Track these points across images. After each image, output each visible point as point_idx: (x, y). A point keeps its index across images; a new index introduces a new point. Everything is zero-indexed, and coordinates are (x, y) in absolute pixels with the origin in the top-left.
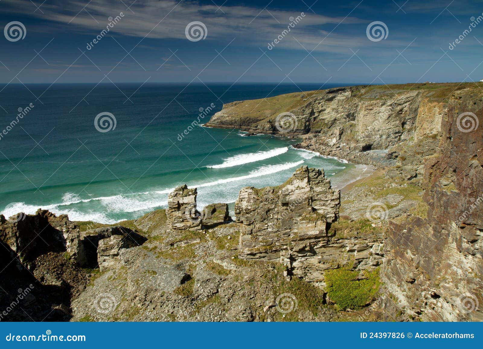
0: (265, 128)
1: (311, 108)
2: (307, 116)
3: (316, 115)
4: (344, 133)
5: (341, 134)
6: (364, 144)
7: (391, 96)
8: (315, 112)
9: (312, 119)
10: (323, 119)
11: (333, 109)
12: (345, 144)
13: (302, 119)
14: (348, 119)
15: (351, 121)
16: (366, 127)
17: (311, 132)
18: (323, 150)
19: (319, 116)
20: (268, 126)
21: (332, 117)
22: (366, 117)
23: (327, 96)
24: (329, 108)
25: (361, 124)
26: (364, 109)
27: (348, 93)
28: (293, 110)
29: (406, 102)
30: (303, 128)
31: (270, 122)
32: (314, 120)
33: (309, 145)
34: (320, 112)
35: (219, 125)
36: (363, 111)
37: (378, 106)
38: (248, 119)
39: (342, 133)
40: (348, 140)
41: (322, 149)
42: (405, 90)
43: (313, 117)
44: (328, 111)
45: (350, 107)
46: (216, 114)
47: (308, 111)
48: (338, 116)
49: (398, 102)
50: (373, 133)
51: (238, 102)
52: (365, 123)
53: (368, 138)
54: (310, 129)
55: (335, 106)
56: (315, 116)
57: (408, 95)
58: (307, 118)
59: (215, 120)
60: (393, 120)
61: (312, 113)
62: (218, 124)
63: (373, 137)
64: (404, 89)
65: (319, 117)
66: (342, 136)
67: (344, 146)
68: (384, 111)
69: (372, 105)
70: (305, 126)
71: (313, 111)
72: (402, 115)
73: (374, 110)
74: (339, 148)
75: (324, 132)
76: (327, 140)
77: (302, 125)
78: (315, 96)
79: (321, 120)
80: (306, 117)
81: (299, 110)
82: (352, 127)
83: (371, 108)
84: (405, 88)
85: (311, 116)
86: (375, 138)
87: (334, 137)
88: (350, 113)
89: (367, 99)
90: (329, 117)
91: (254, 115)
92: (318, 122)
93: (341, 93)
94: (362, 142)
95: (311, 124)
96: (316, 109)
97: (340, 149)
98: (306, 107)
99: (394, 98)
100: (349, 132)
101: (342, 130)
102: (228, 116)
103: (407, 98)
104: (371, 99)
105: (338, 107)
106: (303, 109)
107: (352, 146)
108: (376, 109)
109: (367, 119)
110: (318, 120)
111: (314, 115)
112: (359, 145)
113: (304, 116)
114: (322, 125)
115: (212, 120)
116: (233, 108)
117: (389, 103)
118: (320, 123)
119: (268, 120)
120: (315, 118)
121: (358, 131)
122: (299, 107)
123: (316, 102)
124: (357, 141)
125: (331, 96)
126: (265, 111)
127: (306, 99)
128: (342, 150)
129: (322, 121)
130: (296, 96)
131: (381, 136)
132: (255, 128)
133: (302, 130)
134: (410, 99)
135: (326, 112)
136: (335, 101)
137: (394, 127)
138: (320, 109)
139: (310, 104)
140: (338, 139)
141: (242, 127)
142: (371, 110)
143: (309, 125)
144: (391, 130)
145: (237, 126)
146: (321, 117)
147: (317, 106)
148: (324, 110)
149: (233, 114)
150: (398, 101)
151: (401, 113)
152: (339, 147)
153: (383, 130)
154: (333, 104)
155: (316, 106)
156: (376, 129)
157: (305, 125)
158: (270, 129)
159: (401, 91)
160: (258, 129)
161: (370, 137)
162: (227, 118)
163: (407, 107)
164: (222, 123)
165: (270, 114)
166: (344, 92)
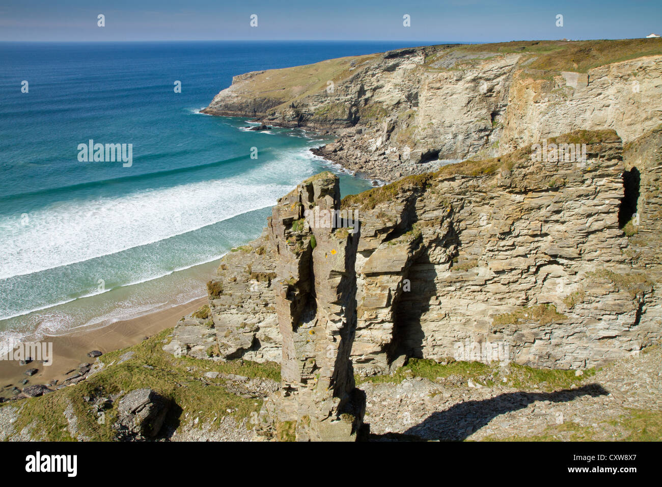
0: (287, 117)
1: (359, 82)
2: (353, 96)
3: (368, 94)
4: (396, 130)
5: (390, 131)
6: (425, 150)
7: (473, 64)
8: (366, 90)
9: (362, 103)
10: (380, 102)
11: (396, 86)
12: (394, 149)
13: (345, 101)
14: (409, 103)
15: (413, 106)
16: (431, 120)
17: (359, 123)
18: (356, 159)
19: (372, 96)
20: (291, 113)
21: (394, 98)
22: (430, 102)
23: (386, 63)
24: (390, 84)
26: (427, 87)
27: (419, 59)
29: (497, 76)
30: (346, 117)
31: (293, 107)
32: (366, 104)
33: (338, 150)
34: (375, 90)
36: (426, 91)
37: (450, 82)
38: (266, 100)
39: (393, 129)
40: (402, 141)
41: (355, 157)
42: (499, 54)
43: (364, 97)
44: (388, 89)
46: (220, 93)
47: (354, 89)
48: (403, 96)
49: (484, 75)
50: (442, 130)
51: (256, 72)
52: (428, 112)
53: (432, 140)
54: (359, 117)
55: (398, 80)
56: (366, 97)
57: (502, 63)
58: (354, 100)
59: (217, 103)
60: (475, 108)
61: (362, 92)
62: (221, 109)
63: (442, 138)
64: (497, 51)
65: (373, 98)
66: (392, 134)
67: (392, 152)
68: (461, 91)
69: (440, 81)
70: (350, 114)
71: (362, 88)
72: (492, 99)
73: (444, 90)
74: (383, 157)
76: (370, 141)
77: (344, 111)
78: (367, 64)
79: (376, 103)
80: (351, 98)
81: (339, 86)
82: (410, 119)
83: (439, 85)
84: (500, 49)
85: (359, 96)
86: (445, 139)
87: (380, 136)
88: (412, 94)
89: (435, 69)
90: (388, 98)
91: (274, 94)
92: (371, 107)
93: (408, 58)
94: (422, 146)
95: (360, 111)
96: (368, 85)
98: (351, 82)
99: (479, 68)
100: (405, 127)
101: (393, 123)
102: (237, 97)
103: (501, 68)
104: (440, 70)
106: (346, 85)
107: (404, 153)
108: (447, 88)
109: (431, 105)
110: (371, 102)
111: (365, 95)
112: (417, 150)
113: (349, 97)
114: (377, 113)
115: (214, 103)
116: (247, 82)
117: (470, 76)
118: (374, 109)
119: (292, 104)
120: (367, 100)
121: (417, 127)
122: (341, 82)
123: (368, 73)
124: (415, 145)
125: (391, 62)
126: (294, 88)
127: (354, 68)
128: (386, 160)
129: (378, 105)
130: (345, 63)
131: (455, 136)
132: (270, 117)
133: (345, 120)
134: (506, 69)
135: (385, 89)
136: (399, 72)
137: (478, 121)
138: (375, 84)
139: (358, 76)
140: (385, 139)
141: (257, 114)
142: (439, 88)
143: (357, 111)
144: (471, 125)
145: (249, 112)
146: (376, 99)
147: (370, 80)
148: (381, 87)
149: (246, 93)
150: (484, 73)
151: (491, 96)
152: (384, 154)
153: (458, 125)
154: (397, 77)
155: (367, 79)
156: (447, 123)
157: (350, 113)
158: (294, 118)
159: (492, 54)
160: (276, 119)
161: (436, 138)
162: (235, 100)
163: (500, 83)
164: (227, 107)
165: (299, 94)
166: (412, 57)
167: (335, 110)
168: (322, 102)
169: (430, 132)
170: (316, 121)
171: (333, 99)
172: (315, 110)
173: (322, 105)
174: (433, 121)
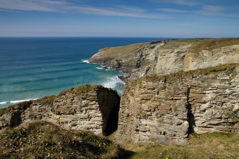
1: (141, 52)
2: (138, 57)
3: (144, 57)
4: (149, 70)
5: (147, 71)
7: (177, 47)
8: (143, 55)
9: (142, 60)
13: (135, 59)
17: (141, 67)
19: (146, 57)
20: (116, 63)
23: (150, 46)
24: (152, 53)
25: (158, 64)
27: (162, 44)
28: (130, 54)
30: (135, 65)
31: (117, 60)
32: (143, 60)
33: (128, 77)
34: (146, 55)
37: (169, 53)
38: (109, 58)
43: (142, 58)
46: (94, 55)
47: (139, 55)
49: (181, 51)
50: (165, 71)
51: (107, 48)
52: (160, 64)
54: (140, 65)
58: (139, 59)
59: (92, 58)
61: (141, 56)
64: (187, 42)
68: (172, 57)
69: (165, 53)
70: (137, 64)
73: (166, 56)
76: (140, 74)
77: (135, 63)
78: (144, 46)
79: (147, 60)
81: (133, 54)
82: (155, 66)
85: (141, 57)
87: (144, 72)
88: (157, 57)
89: (164, 48)
91: (112, 56)
93: (159, 44)
96: (144, 53)
98: (138, 52)
99: (179, 48)
100: (152, 69)
101: (149, 68)
102: (99, 56)
104: (166, 48)
106: (136, 53)
108: (168, 55)
109: (162, 61)
110: (145, 60)
113: (137, 57)
116: (103, 51)
117: (176, 51)
118: (146, 62)
121: (156, 70)
122: (134, 52)
123: (144, 49)
125: (152, 45)
126: (119, 54)
132: (109, 64)
133: (135, 66)
135: (150, 55)
136: (155, 49)
137: (179, 68)
138: (147, 53)
139: (140, 50)
140: (145, 74)
142: (164, 55)
143: (140, 63)
144: (177, 69)
148: (149, 54)
149: (102, 55)
150: (181, 50)
151: (184, 58)
153: (171, 69)
155: (144, 51)
156: (167, 69)
158: (117, 65)
159: (185, 43)
160: (111, 65)
161: (163, 74)
162: (98, 58)
164: (96, 60)
167: (132, 62)
168: (127, 59)
169: (161, 71)
170: (125, 66)
171: (131, 58)
172: (125, 62)
173: (127, 60)
174: (162, 67)
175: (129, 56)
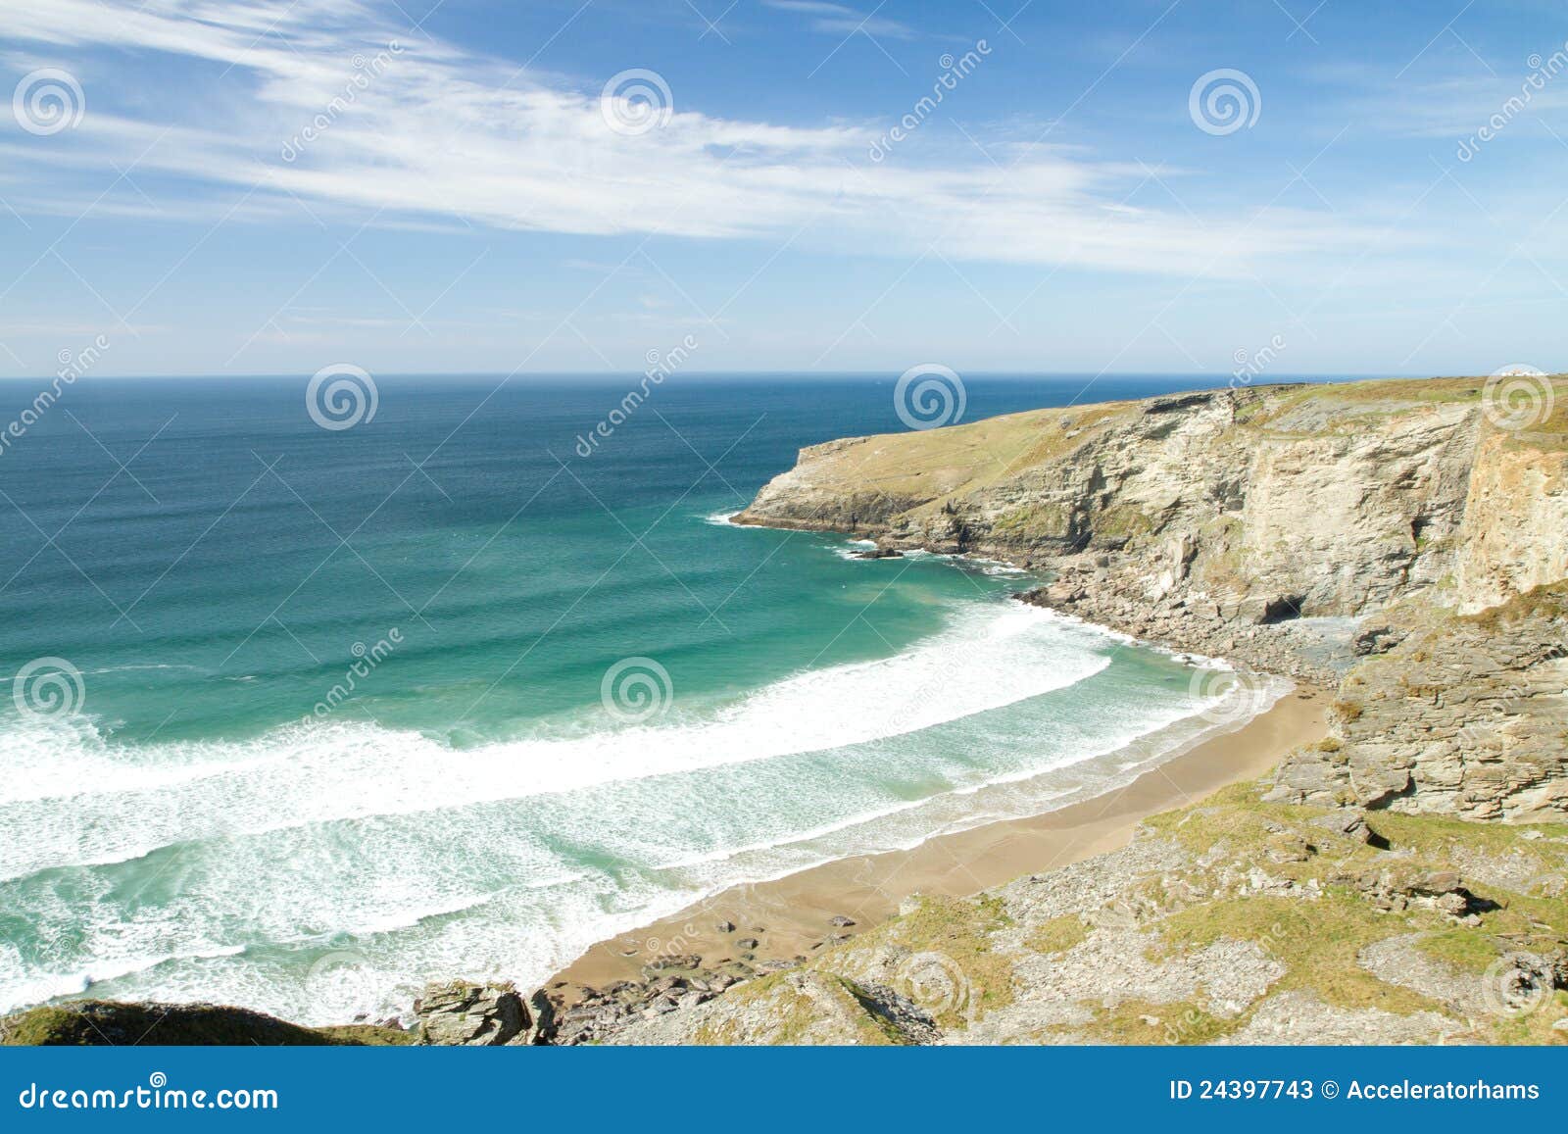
0: (935, 531)
1: (1092, 462)
2: (1078, 490)
3: (1111, 486)
4: (1201, 556)
5: (1189, 559)
6: (1273, 597)
7: (1370, 425)
8: (1107, 478)
9: (1097, 503)
10: (1135, 503)
11: (1170, 468)
12: (1203, 595)
13: (1062, 500)
14: (1217, 503)
15: (1229, 509)
16: (1281, 535)
17: (1093, 546)
18: (1123, 614)
19: (1119, 489)
20: (945, 523)
21: (1166, 494)
22: (1279, 498)
23: (1148, 422)
24: (1156, 465)
25: (1260, 522)
26: (1270, 470)
27: (1220, 413)
28: (1030, 469)
29: (1422, 448)
30: (1063, 533)
31: (949, 510)
32: (1104, 506)
33: (1076, 597)
34: (1124, 477)
35: (783, 516)
36: (1269, 476)
37: (1321, 460)
38: (879, 497)
39: (1195, 553)
40: (1217, 579)
41: (1119, 611)
42: (1421, 403)
43: (1100, 493)
44: (1153, 475)
45: (1224, 462)
46: (774, 481)
47: (1082, 474)
48: (1188, 490)
49: (1395, 446)
50: (1306, 555)
51: (852, 440)
52: (1275, 518)
53: (1287, 576)
54: (1090, 534)
55: (1176, 457)
56: (1106, 491)
57: (1433, 421)
58: (1079, 497)
59: (768, 502)
60: (1378, 511)
61: (1097, 481)
62: (778, 514)
63: (1307, 571)
64: (1416, 397)
65: (1120, 494)
66: (1194, 565)
67: (1200, 601)
68: (1346, 478)
69: (1300, 457)
70: (1073, 526)
71: (1097, 473)
72: (1413, 494)
73: (1307, 477)
74: (1182, 610)
75: (1133, 550)
76: (1142, 579)
77: (1059, 520)
78: (1107, 423)
79: (1127, 503)
80: (1075, 494)
81: (1050, 469)
82: (1229, 535)
83: (1297, 465)
84: (1421, 394)
85: (1091, 490)
86: (1315, 573)
87: (1166, 568)
88: (1225, 484)
89: (1282, 433)
90: (1154, 495)
91: (896, 486)
92: (1116, 512)
93: (1196, 412)
94: (1266, 589)
95: (1092, 520)
96: (1111, 466)
97: (1186, 613)
98: (1075, 460)
99: (1382, 432)
100: (1220, 549)
101: (1195, 543)
102: (814, 489)
103: (1431, 431)
104: (1296, 435)
105: (1186, 459)
106: (1063, 466)
107: (1227, 603)
108: (1314, 471)
109: (1282, 505)
110: (1116, 503)
111: (1103, 487)
112: (1256, 598)
113: (1069, 491)
114: (1131, 523)
115: (760, 501)
116: (831, 459)
117: (1364, 447)
118: (1123, 516)
119: (945, 505)
120: (1106, 500)
121: (1250, 550)
122: (1052, 460)
123: (1110, 443)
124: (1249, 586)
125: (1161, 420)
126: (938, 472)
127: (1077, 432)
128: (1191, 617)
129: (1131, 507)
130: (1044, 422)
131: (1336, 568)
132: (898, 532)
133: (1062, 539)
134: (1441, 434)
135: (1145, 476)
136: (1176, 440)
137: (1384, 536)
138: (1126, 466)
139: (1089, 448)
140: (1179, 575)
141: (858, 525)
142: (1297, 472)
143: (1086, 522)
144: (1370, 546)
145: (842, 522)
146: (1126, 495)
147: (1115, 456)
148: (1139, 471)
149: (832, 482)
150: (1395, 441)
151: (1410, 486)
152: (1182, 604)
153: (1341, 545)
154: (1171, 450)
155: (1109, 455)
156: (1318, 542)
157: (1072, 524)
158: (951, 533)
159: (1407, 404)
160: (910, 535)
161: (1295, 571)
162: (811, 497)
163: (1429, 462)
164: (791, 510)
165: (954, 484)
166: (1206, 409)
167: (1041, 517)
168: (1012, 502)
169: (1281, 559)
170: (999, 541)
171: (1036, 495)
172: (997, 517)
173: (1012, 507)
174: (1287, 538)
175: (1026, 484)
